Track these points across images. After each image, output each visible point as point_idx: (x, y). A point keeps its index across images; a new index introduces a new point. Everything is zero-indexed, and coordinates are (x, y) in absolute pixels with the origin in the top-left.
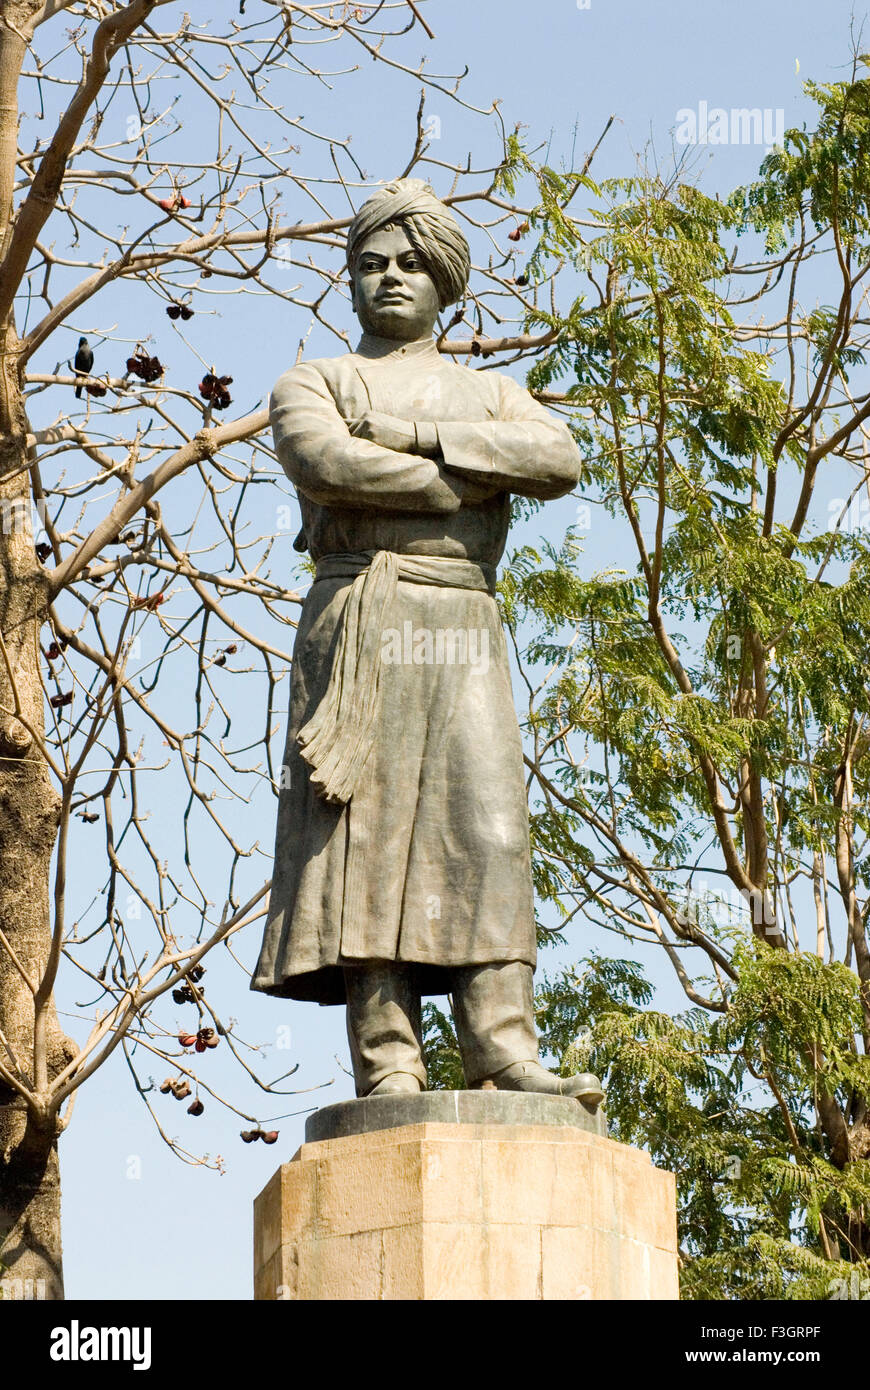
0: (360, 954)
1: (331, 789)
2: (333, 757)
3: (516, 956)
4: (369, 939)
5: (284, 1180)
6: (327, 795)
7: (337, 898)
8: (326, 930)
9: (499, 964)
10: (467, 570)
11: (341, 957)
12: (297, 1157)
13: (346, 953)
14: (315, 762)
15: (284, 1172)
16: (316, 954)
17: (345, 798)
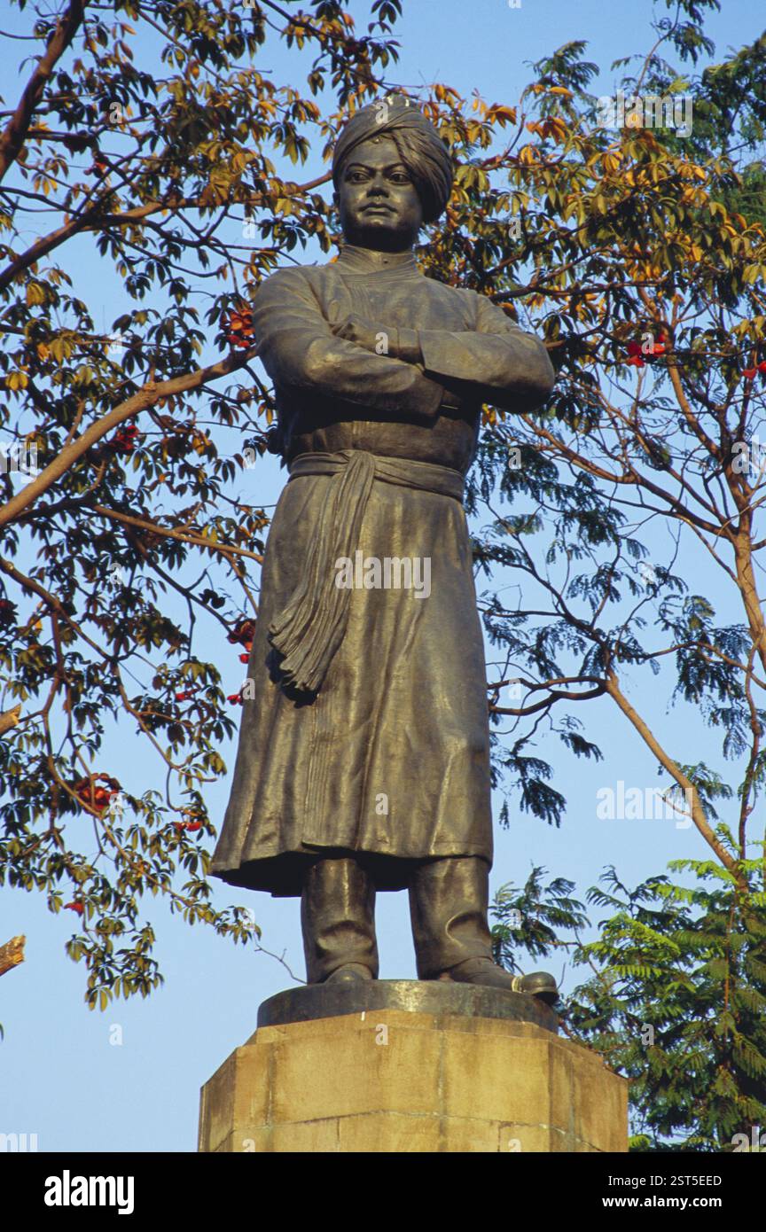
0: (321, 842)
1: (300, 678)
3: (474, 852)
4: (331, 828)
5: (239, 1064)
6: (295, 683)
7: (300, 785)
8: (288, 817)
9: (457, 859)
10: (440, 474)
11: (302, 845)
12: (252, 1040)
13: (308, 841)
14: (286, 650)
15: (240, 1055)
16: (277, 841)
17: (312, 685)
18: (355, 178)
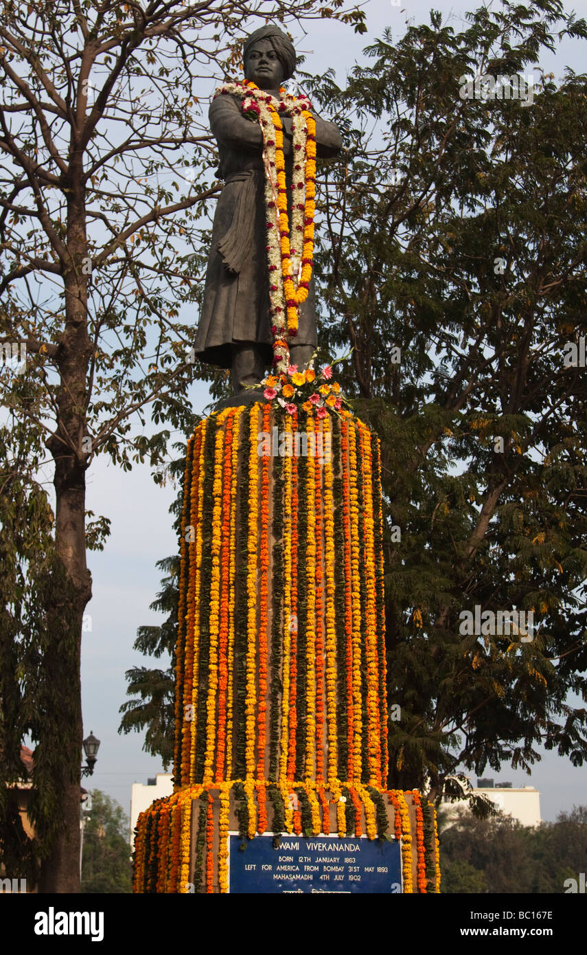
0: (241, 339)
1: (231, 266)
2: (233, 253)
3: (309, 343)
4: (246, 332)
6: (230, 268)
7: (232, 314)
8: (227, 327)
9: (303, 345)
11: (233, 340)
13: (235, 338)
14: (225, 254)
16: (221, 338)
17: (237, 270)
18: (254, 57)
